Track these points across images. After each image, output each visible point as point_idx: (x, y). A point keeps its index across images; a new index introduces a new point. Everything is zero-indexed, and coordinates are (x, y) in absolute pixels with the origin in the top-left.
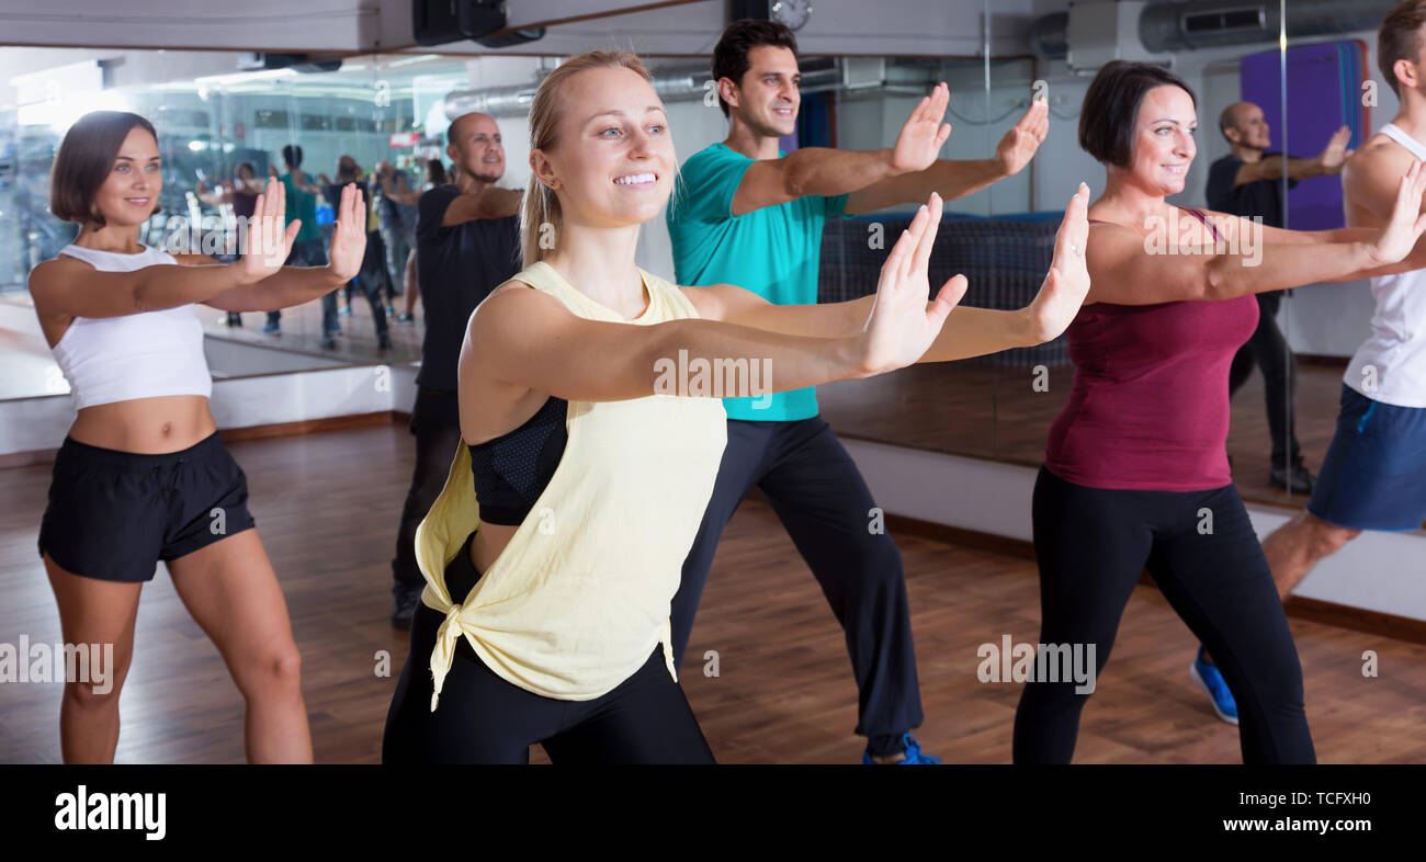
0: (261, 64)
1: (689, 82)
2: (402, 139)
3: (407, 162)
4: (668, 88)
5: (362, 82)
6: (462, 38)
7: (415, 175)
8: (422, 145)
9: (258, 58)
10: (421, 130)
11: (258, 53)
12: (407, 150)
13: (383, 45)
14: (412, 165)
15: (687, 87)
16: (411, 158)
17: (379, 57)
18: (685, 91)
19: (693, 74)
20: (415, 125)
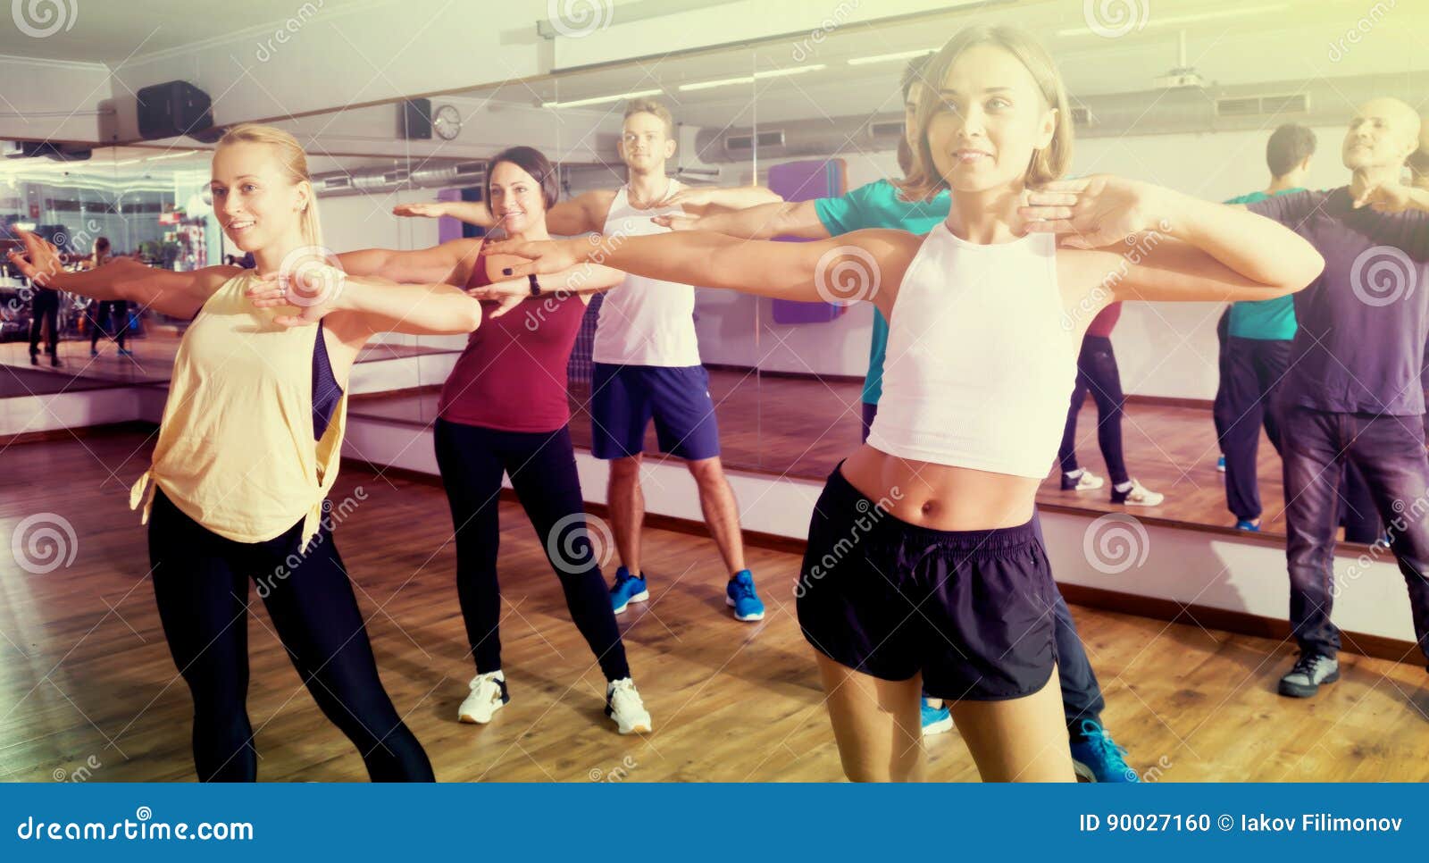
0: (21, 152)
1: (383, 179)
2: (167, 218)
3: (172, 237)
4: (367, 183)
5: (143, 174)
6: (178, 134)
7: (178, 247)
8: (183, 224)
9: (18, 148)
10: (182, 211)
11: (18, 143)
12: (171, 227)
13: (121, 138)
14: (175, 240)
15: (381, 182)
16: (174, 233)
17: (119, 149)
18: (381, 185)
19: (385, 173)
20: (176, 207)
